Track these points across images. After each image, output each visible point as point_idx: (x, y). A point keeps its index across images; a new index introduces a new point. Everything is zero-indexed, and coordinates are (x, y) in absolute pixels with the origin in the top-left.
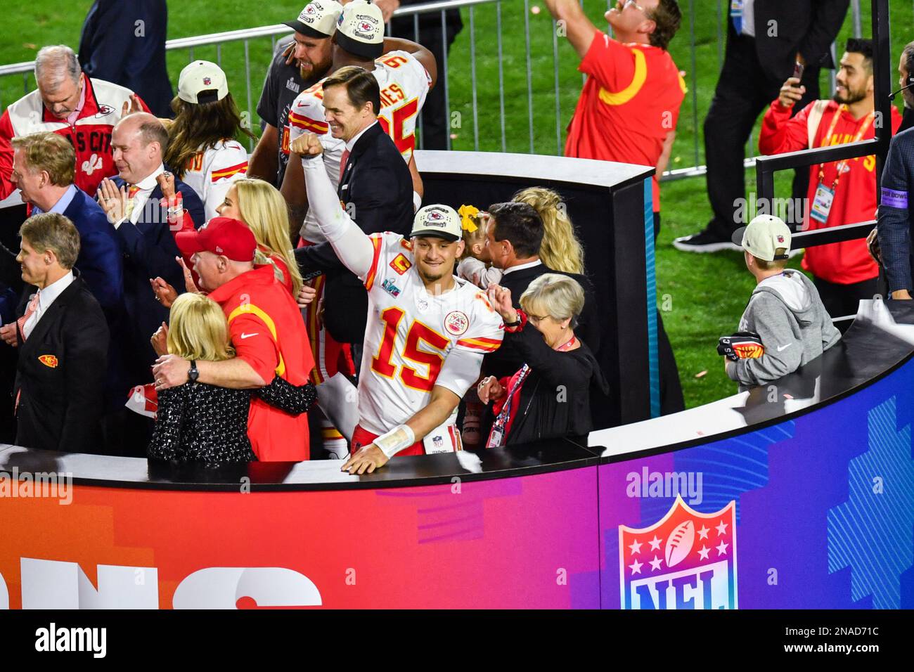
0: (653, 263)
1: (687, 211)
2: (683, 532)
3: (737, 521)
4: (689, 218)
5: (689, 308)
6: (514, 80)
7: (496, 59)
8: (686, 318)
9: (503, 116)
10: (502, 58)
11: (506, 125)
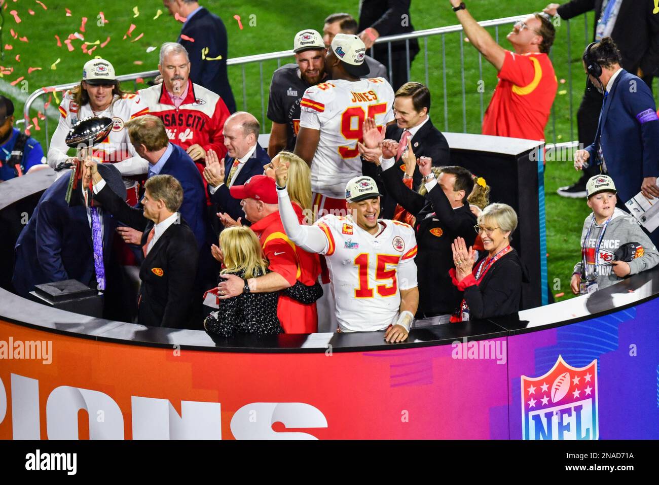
0: (544, 205)
1: (566, 170)
2: (563, 380)
3: (598, 373)
4: (567, 175)
5: (567, 234)
6: (453, 85)
7: (441, 71)
8: (565, 240)
9: (446, 108)
10: (446, 71)
11: (448, 114)
